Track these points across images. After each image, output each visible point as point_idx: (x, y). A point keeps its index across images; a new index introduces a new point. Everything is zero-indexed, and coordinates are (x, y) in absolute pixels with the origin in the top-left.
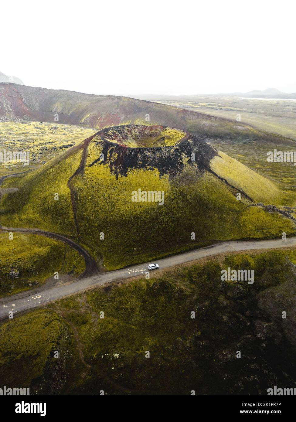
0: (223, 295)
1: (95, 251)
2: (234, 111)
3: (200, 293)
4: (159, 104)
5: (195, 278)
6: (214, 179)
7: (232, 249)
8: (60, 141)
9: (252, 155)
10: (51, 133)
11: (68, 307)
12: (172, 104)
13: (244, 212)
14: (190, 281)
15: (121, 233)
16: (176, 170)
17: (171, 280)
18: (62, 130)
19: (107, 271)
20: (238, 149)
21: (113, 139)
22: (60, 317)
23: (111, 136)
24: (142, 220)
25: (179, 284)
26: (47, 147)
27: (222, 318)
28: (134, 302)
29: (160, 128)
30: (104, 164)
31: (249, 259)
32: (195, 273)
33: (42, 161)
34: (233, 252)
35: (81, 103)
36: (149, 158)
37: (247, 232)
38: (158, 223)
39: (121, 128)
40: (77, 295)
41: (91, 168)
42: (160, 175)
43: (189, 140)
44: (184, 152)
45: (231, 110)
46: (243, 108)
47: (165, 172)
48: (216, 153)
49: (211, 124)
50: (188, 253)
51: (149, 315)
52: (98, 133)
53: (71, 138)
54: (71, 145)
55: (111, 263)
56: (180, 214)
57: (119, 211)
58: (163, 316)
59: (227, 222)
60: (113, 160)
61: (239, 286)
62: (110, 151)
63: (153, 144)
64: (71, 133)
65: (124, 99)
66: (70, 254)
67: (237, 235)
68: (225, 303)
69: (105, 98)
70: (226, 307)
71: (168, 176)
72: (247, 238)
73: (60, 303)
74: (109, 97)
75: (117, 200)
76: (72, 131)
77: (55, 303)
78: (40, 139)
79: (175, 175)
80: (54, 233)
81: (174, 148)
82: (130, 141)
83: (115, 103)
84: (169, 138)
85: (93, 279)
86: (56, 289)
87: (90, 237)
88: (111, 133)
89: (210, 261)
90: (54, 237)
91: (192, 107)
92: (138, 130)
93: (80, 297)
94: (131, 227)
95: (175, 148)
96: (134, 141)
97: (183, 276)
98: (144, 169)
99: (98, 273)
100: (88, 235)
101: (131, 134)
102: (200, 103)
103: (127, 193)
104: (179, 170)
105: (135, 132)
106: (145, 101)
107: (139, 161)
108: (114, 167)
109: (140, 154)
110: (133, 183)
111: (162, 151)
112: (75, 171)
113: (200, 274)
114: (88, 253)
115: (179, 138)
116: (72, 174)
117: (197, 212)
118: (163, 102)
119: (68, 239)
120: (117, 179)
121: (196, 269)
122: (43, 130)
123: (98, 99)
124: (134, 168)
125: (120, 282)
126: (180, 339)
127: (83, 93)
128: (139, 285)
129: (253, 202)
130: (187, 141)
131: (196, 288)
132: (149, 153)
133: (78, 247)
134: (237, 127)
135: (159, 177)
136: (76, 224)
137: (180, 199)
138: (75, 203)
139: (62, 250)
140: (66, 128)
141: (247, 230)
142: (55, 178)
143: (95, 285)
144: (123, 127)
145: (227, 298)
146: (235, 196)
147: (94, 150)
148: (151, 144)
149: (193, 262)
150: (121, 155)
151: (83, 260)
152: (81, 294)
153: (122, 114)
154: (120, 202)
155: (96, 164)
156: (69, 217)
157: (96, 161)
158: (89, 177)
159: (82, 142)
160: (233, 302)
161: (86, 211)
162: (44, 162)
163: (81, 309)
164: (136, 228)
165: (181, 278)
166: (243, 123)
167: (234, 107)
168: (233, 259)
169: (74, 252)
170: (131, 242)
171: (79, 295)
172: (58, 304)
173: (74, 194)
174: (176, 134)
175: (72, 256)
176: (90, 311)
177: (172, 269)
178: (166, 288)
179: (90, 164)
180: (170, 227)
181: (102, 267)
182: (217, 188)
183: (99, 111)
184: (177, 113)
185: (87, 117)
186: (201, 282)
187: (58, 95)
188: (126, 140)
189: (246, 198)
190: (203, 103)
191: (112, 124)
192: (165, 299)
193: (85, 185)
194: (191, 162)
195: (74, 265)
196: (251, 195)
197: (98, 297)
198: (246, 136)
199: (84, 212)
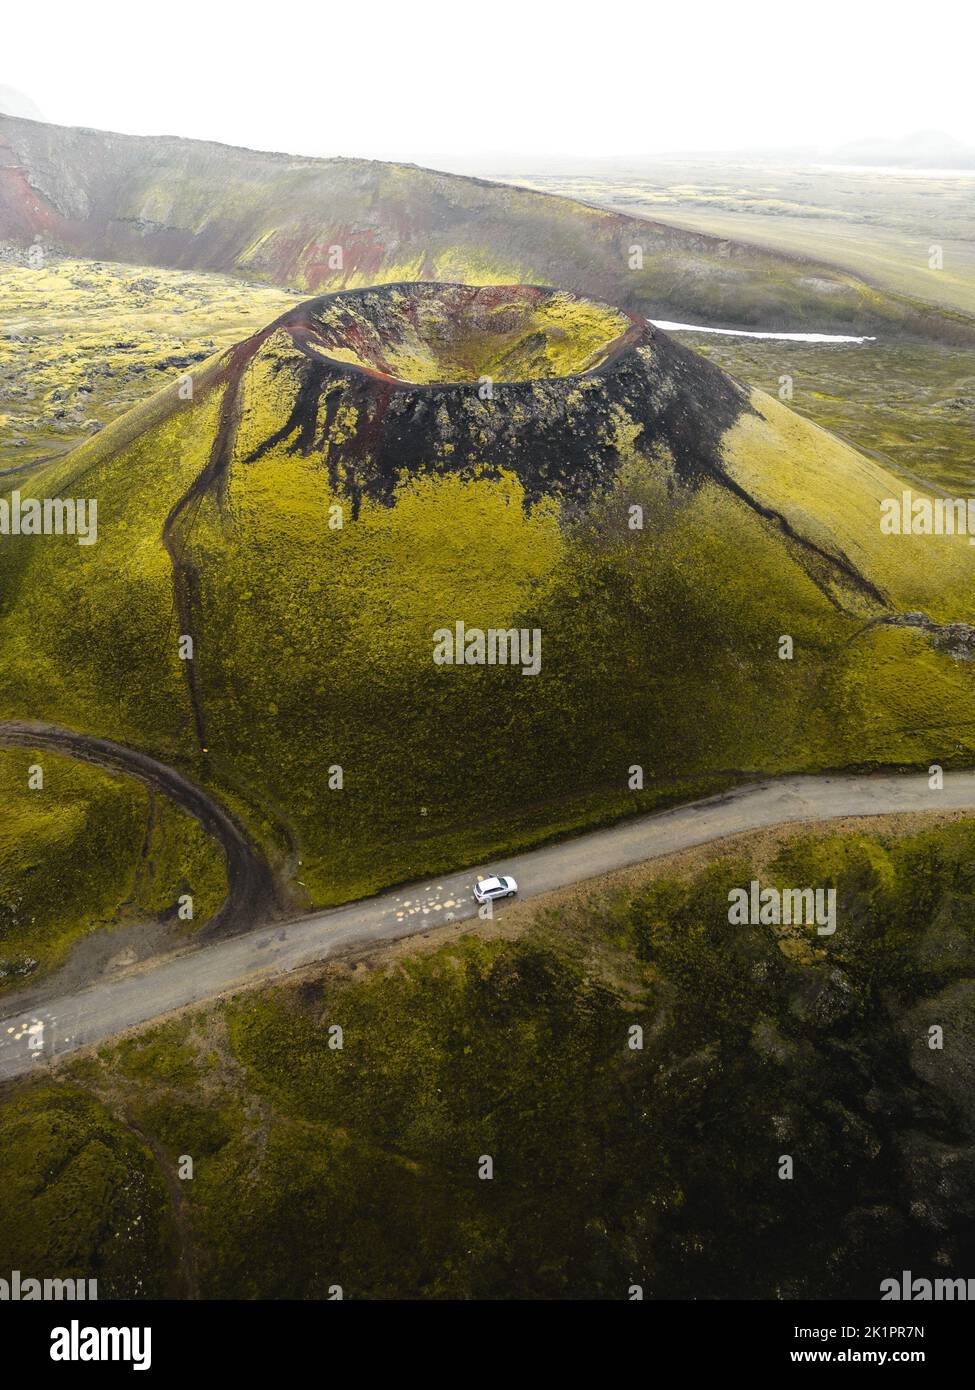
0: (771, 1014)
1: (265, 818)
2: (795, 216)
3: (681, 1005)
4: (526, 194)
5: (659, 934)
6: (737, 511)
7: (805, 813)
8: (159, 339)
9: (865, 393)
10: (129, 305)
11: (150, 1074)
12: (573, 192)
13: (854, 651)
14: (640, 949)
15: (368, 743)
16: (589, 480)
17: (565, 948)
18: (170, 295)
19: (313, 910)
20: (812, 369)
21: (342, 344)
22: (118, 1120)
23: (334, 331)
24: (453, 690)
25: (595, 961)
26: (108, 365)
27: (770, 1124)
28: (417, 1047)
29: (527, 297)
30: (305, 454)
31: (875, 856)
32: (659, 915)
33: (87, 422)
34: (809, 826)
35: (240, 186)
36: (484, 427)
37: (862, 738)
38: (516, 702)
39: (376, 296)
40: (187, 1017)
41: (254, 471)
42: (524, 502)
43: (640, 351)
44: (619, 401)
45: (784, 213)
46: (825, 206)
47: (544, 488)
48: (742, 401)
49: (717, 271)
50: (631, 824)
51: (477, 1110)
52: (286, 321)
53: (205, 325)
54: (200, 357)
55: (330, 874)
56: (603, 668)
57: (360, 654)
58: (532, 1112)
59: (787, 694)
60: (341, 434)
61: (836, 975)
62: (327, 399)
63: (502, 362)
64: (204, 304)
65: (395, 172)
66: (168, 832)
67: (824, 749)
68: (781, 1054)
69: (326, 167)
70: (784, 1071)
71: (556, 504)
72: (865, 764)
73: (118, 1057)
74: (342, 163)
75: (355, 605)
76: (206, 296)
77: (96, 1056)
78: (86, 330)
79: (584, 501)
80: (105, 743)
81: (582, 384)
82: (411, 351)
83: (364, 188)
84: (561, 338)
85: (255, 947)
86: (107, 990)
87: (249, 761)
88: (333, 318)
89: (717, 864)
90: (107, 759)
91: (647, 203)
92: (441, 304)
93: (202, 1025)
94: (411, 721)
95: (584, 384)
96: (425, 348)
97: (612, 928)
98: (462, 474)
99: (277, 916)
100: (240, 752)
101: (414, 321)
102: (674, 184)
103: (396, 578)
104: (602, 478)
105: (432, 311)
106: (475, 181)
107: (441, 441)
108: (344, 467)
109: (448, 410)
110: (421, 535)
111: (533, 397)
112: (194, 479)
113: (680, 920)
114: (240, 829)
115: (600, 338)
116: (179, 494)
117: (668, 654)
118: (541, 184)
119: (162, 767)
120: (355, 517)
121: (662, 897)
122: (102, 296)
123: (300, 170)
124: (423, 472)
125: (362, 960)
126: (598, 1226)
127: (245, 149)
128: (436, 974)
129: (884, 604)
130: (634, 354)
131: (662, 982)
132: (483, 409)
133: (202, 802)
134: (809, 281)
135: (519, 507)
136: (195, 704)
137: (604, 601)
138: (190, 616)
139: (137, 815)
140: (189, 286)
141: (865, 729)
142: (118, 505)
143: (260, 971)
144: (383, 291)
145: (789, 1029)
146: (817, 583)
147: (267, 392)
148: (493, 362)
149: (651, 864)
150: (371, 417)
151: (217, 858)
152: (204, 1015)
153: (390, 233)
154: (366, 616)
155: (275, 451)
156: (166, 672)
157: (272, 438)
158: (244, 505)
159: (222, 357)
160: (811, 1048)
161: (233, 649)
162: (95, 424)
163: (203, 1083)
164: (428, 726)
165: (606, 938)
166: (832, 267)
167: (796, 202)
168: (811, 855)
169: (183, 821)
170: (411, 783)
171: (199, 1020)
172: (110, 1060)
173: (188, 578)
174: (589, 322)
175: (178, 839)
176: (237, 1090)
177: (570, 897)
178: (546, 982)
179: (250, 450)
180: (562, 719)
181: (291, 891)
182: (747, 552)
183: (305, 219)
184: (593, 228)
185: (263, 241)
186: (685, 954)
187: (154, 157)
188: (397, 347)
189: (861, 591)
190: (686, 187)
191: (355, 268)
192: (539, 1034)
193: (229, 540)
194: (649, 444)
195: (184, 880)
196: (877, 574)
197: (272, 1027)
198: (843, 318)
199: (226, 656)
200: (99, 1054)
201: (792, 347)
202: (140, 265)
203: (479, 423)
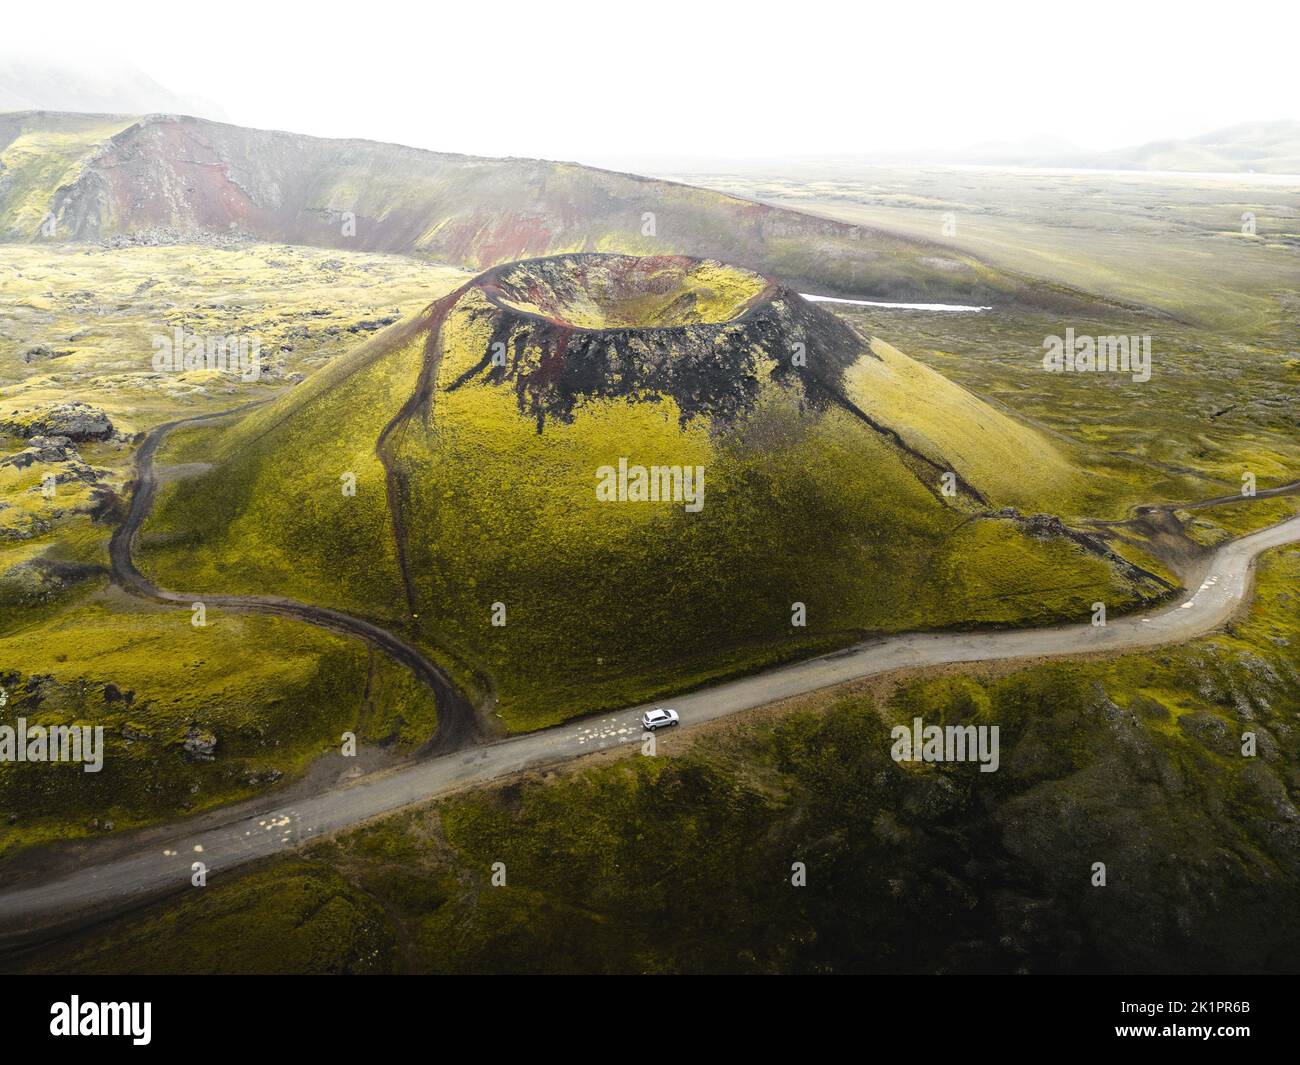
0: (890, 810)
1: (467, 668)
2: (922, 208)
3: (814, 805)
4: (677, 187)
5: (797, 754)
6: (858, 428)
7: (917, 660)
8: (350, 307)
9: (981, 351)
10: (320, 281)
11: (379, 854)
12: (719, 186)
13: (957, 539)
14: (781, 764)
15: (553, 608)
16: (734, 403)
17: (719, 763)
18: (356, 273)
19: (509, 735)
20: (935, 332)
21: (525, 300)
22: (354, 886)
23: (518, 290)
24: (623, 565)
25: (744, 774)
26: (306, 328)
27: (888, 887)
28: (599, 835)
29: (680, 265)
30: (497, 384)
31: (975, 692)
32: (797, 739)
33: (291, 374)
34: (920, 670)
35: (419, 181)
36: (646, 362)
37: (965, 603)
38: (675, 575)
39: (553, 264)
40: (408, 814)
41: (455, 397)
42: (680, 419)
43: (775, 304)
44: (758, 342)
45: (912, 205)
46: (949, 199)
47: (696, 409)
48: (863, 346)
49: (849, 252)
50: (773, 672)
51: (648, 879)
52: (477, 282)
53: (389, 297)
54: (387, 322)
55: (523, 709)
56: (748, 547)
57: (546, 538)
58: (694, 879)
59: (903, 570)
60: (527, 368)
61: (942, 780)
62: (516, 341)
63: (659, 317)
64: (387, 280)
65: (560, 169)
66: (386, 679)
67: (933, 612)
68: (897, 836)
69: (498, 165)
70: (899, 849)
71: (706, 421)
72: (967, 623)
73: (353, 842)
74: (512, 163)
75: (540, 500)
76: (389, 273)
77: (335, 841)
78: (283, 301)
79: (729, 419)
80: (332, 612)
81: (726, 329)
82: (582, 308)
83: (531, 183)
84: (709, 297)
85: (462, 763)
86: (341, 794)
87: (453, 624)
88: (518, 280)
89: (845, 700)
90: (332, 624)
91: (787, 197)
92: (608, 271)
93: (420, 819)
94: (587, 591)
95: (729, 329)
96: (595, 306)
97: (758, 749)
98: (628, 398)
99: (480, 740)
100: (444, 616)
101: (585, 284)
102: (811, 181)
103: (575, 478)
104: (744, 401)
105: (599, 276)
106: (632, 177)
107: (611, 372)
108: (531, 393)
109: (616, 348)
110: (594, 445)
111: (686, 338)
112: (402, 405)
113: (815, 743)
114: (446, 677)
115: (742, 296)
116: (390, 417)
117: (802, 537)
118: (690, 180)
119: (379, 630)
120: (540, 432)
121: (800, 726)
122: (295, 273)
123: (475, 168)
124: (596, 396)
125: (552, 770)
127: (425, 150)
128: (612, 780)
129: (984, 504)
130: (770, 307)
131: (801, 788)
132: (645, 347)
133: (413, 657)
134: (931, 260)
135: (677, 423)
136: (406, 580)
137: (748, 495)
138: (401, 511)
139: (360, 666)
140: (372, 265)
141: (967, 596)
142: (336, 428)
143: (467, 780)
144: (559, 260)
145: (902, 821)
146: (924, 483)
147: (464, 336)
148: (652, 316)
149: (790, 701)
150: (553, 354)
151: (427, 698)
152: (422, 812)
153: (555, 220)
154: (550, 509)
155: (471, 382)
156: (381, 556)
157: (469, 372)
158: (446, 424)
159: (424, 311)
160: (922, 833)
161: (438, 536)
162: (298, 376)
163: (423, 860)
164: (602, 594)
165: (753, 757)
166: (952, 248)
167: (923, 196)
168: (922, 692)
169: (397, 671)
170: (588, 639)
171: (417, 816)
172: (346, 844)
173: (399, 481)
174: (732, 283)
175: (393, 685)
176: (451, 866)
177: (724, 726)
178: (704, 788)
179: (451, 381)
180: (714, 588)
181: (490, 722)
182: (867, 459)
183: (478, 209)
184: (738, 215)
185: (440, 227)
186: (818, 768)
187: (343, 157)
188: (570, 305)
189: (964, 493)
190: (821, 183)
191: (523, 250)
192: (698, 826)
193: (433, 451)
194: (783, 376)
195: (400, 716)
196: (978, 481)
197: (479, 821)
198: (963, 291)
199: (432, 541)
200: (338, 840)
201: (917, 314)
202: (326, 248)
203: (643, 358)
